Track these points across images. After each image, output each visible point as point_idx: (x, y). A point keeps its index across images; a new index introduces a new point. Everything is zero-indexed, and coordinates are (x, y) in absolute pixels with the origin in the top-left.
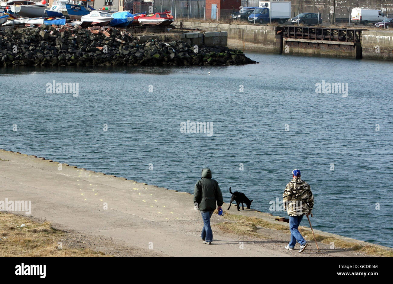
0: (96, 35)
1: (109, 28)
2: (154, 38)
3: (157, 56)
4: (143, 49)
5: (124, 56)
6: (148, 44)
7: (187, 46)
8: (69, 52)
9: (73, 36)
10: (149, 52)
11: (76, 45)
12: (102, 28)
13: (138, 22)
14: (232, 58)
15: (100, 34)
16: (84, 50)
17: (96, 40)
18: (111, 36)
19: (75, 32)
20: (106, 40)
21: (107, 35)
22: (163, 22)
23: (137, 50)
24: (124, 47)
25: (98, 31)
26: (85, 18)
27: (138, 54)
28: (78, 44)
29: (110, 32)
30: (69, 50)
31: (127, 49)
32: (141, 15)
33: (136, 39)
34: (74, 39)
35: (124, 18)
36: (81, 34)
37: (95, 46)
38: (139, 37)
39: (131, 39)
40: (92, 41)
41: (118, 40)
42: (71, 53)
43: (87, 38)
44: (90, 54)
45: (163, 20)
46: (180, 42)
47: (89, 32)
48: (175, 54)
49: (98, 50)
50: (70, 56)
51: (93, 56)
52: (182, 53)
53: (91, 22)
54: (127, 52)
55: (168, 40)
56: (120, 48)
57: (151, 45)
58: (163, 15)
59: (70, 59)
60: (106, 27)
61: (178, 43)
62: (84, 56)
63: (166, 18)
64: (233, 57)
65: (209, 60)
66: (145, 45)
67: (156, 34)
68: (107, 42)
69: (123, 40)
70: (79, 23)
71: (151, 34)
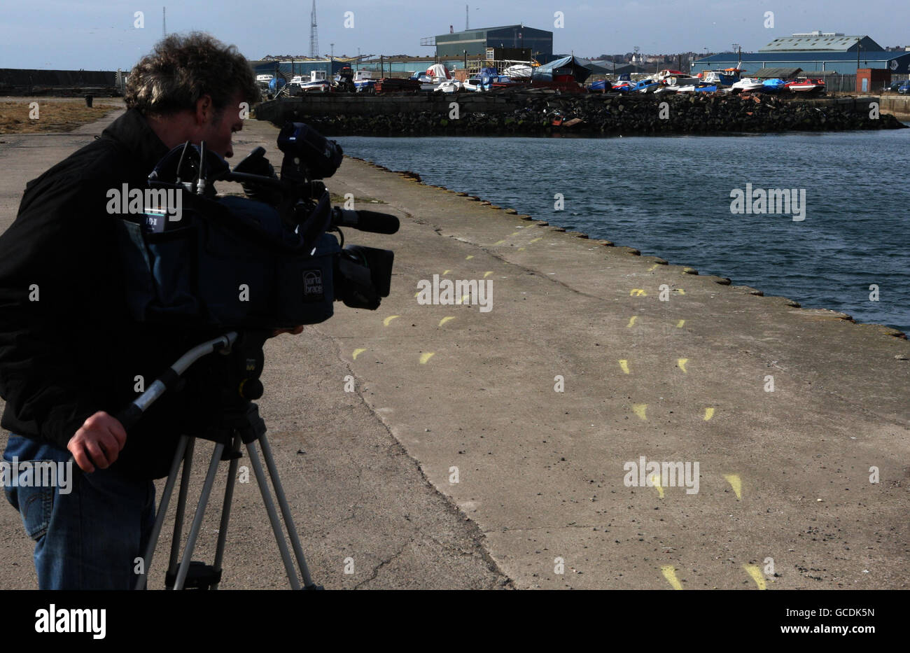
0: (746, 100)
1: (759, 94)
2: (805, 103)
3: (808, 121)
4: (794, 114)
5: (774, 121)
6: (798, 110)
7: (838, 111)
8: (718, 118)
9: (723, 101)
10: (800, 117)
11: (726, 111)
12: (752, 94)
13: (790, 89)
14: (883, 123)
15: (751, 100)
16: (734, 115)
17: (746, 105)
18: (761, 102)
19: (725, 98)
20: (756, 106)
21: (758, 100)
22: (814, 88)
23: (788, 115)
24: (774, 112)
25: (748, 97)
26: (737, 85)
27: (788, 119)
28: (728, 110)
29: (760, 98)
30: (719, 115)
31: (777, 114)
32: (792, 83)
33: (787, 104)
34: (724, 105)
35: (775, 84)
36: (731, 100)
37: (745, 111)
38: (789, 103)
39: (781, 105)
40: (742, 107)
41: (769, 106)
42: (720, 119)
43: (738, 103)
44: (739, 119)
45: (814, 86)
46: (831, 108)
47: (740, 98)
48: (826, 119)
49: (748, 115)
50: (719, 120)
51: (742, 121)
52: (833, 118)
53: (742, 89)
54: (777, 117)
55: (818, 105)
56: (770, 113)
57: (801, 110)
58: (813, 82)
59: (719, 124)
60: (757, 93)
61: (829, 108)
62: (734, 121)
63: (817, 84)
64: (885, 122)
65: (861, 125)
66: (795, 111)
67: (806, 100)
68: (757, 108)
69: (774, 106)
70: (730, 90)
71: (802, 100)
